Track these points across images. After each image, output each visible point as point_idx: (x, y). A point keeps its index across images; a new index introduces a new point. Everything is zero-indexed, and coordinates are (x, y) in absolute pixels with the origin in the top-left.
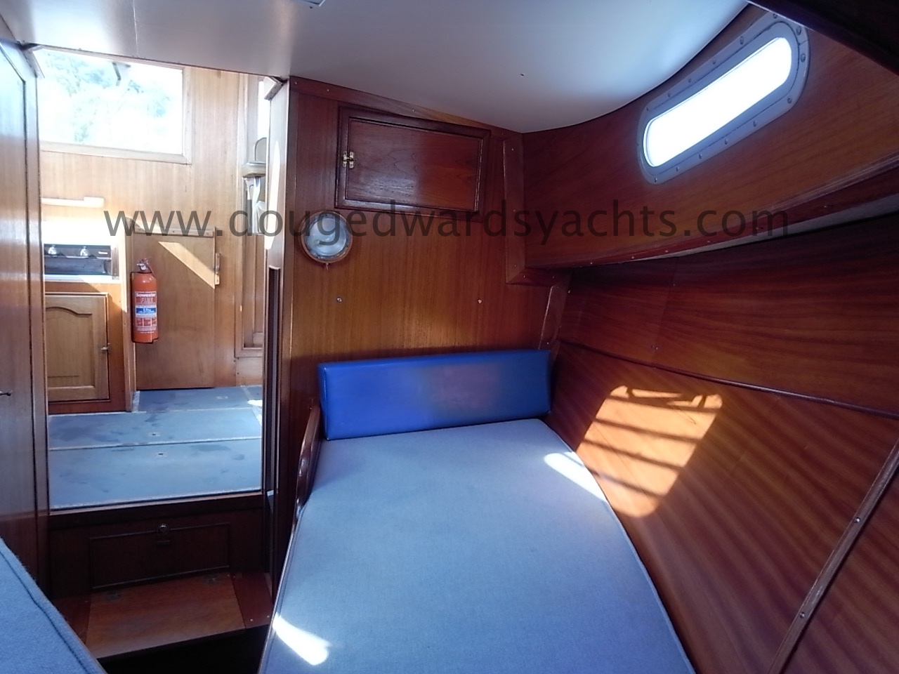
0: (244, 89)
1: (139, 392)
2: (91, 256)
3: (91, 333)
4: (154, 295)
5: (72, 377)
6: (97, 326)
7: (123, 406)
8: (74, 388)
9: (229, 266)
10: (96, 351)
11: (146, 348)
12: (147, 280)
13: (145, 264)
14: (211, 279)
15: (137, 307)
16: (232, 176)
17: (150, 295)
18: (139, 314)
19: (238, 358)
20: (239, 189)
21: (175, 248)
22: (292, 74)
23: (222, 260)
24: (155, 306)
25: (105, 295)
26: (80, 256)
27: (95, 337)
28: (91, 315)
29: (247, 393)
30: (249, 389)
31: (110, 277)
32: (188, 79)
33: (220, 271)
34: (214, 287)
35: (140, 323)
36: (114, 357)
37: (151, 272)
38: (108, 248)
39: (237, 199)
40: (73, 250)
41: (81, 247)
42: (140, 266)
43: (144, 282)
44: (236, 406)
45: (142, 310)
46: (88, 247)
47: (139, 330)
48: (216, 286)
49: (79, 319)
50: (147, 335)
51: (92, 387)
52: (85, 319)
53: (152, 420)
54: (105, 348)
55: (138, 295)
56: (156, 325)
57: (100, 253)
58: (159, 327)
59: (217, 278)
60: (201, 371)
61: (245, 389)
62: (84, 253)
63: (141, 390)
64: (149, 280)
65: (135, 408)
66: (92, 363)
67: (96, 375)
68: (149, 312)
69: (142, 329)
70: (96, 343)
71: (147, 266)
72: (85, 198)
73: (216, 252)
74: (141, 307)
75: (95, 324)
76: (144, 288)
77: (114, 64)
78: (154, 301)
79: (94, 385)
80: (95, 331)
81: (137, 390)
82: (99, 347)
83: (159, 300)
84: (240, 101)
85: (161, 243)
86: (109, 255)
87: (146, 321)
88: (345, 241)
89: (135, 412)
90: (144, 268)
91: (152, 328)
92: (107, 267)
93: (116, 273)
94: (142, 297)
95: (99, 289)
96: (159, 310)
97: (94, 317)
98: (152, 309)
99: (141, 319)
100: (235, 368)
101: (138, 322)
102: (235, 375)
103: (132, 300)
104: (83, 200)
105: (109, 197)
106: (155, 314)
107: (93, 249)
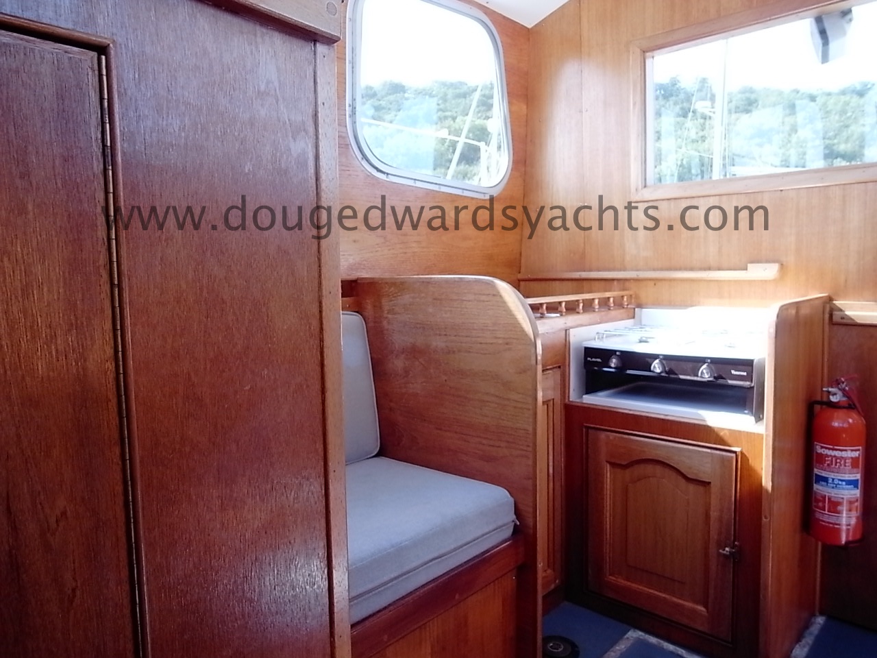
1: (820, 620)
2: (718, 378)
3: (707, 516)
4: (856, 454)
6: (720, 506)
8: (675, 599)
12: (844, 420)
13: (843, 390)
15: (816, 471)
17: (844, 454)
18: (820, 488)
24: (858, 476)
25: (735, 452)
26: (697, 376)
27: (714, 526)
28: (709, 483)
31: (750, 417)
35: (820, 504)
37: (853, 408)
38: (748, 364)
40: (690, 365)
41: (701, 361)
42: (828, 394)
43: (836, 424)
45: (825, 480)
46: (716, 362)
47: (818, 517)
49: (690, 487)
50: (834, 531)
51: (701, 608)
52: (701, 489)
54: (729, 550)
55: (820, 451)
56: (854, 514)
57: (733, 372)
62: (705, 372)
63: (830, 617)
64: (849, 422)
66: (707, 569)
67: (712, 591)
68: (841, 490)
69: (826, 517)
70: (714, 535)
71: (845, 395)
72: (749, 266)
74: (824, 474)
75: (714, 502)
76: (835, 439)
78: (856, 466)
79: (706, 606)
80: (714, 514)
81: (822, 614)
82: (719, 544)
83: (869, 465)
86: (749, 378)
87: (834, 506)
90: (836, 399)
91: (847, 519)
94: (827, 456)
95: (730, 441)
97: (715, 488)
98: (849, 482)
99: (825, 497)
101: (817, 501)
104: (746, 269)
105: (791, 259)
106: (857, 493)
107: (722, 365)
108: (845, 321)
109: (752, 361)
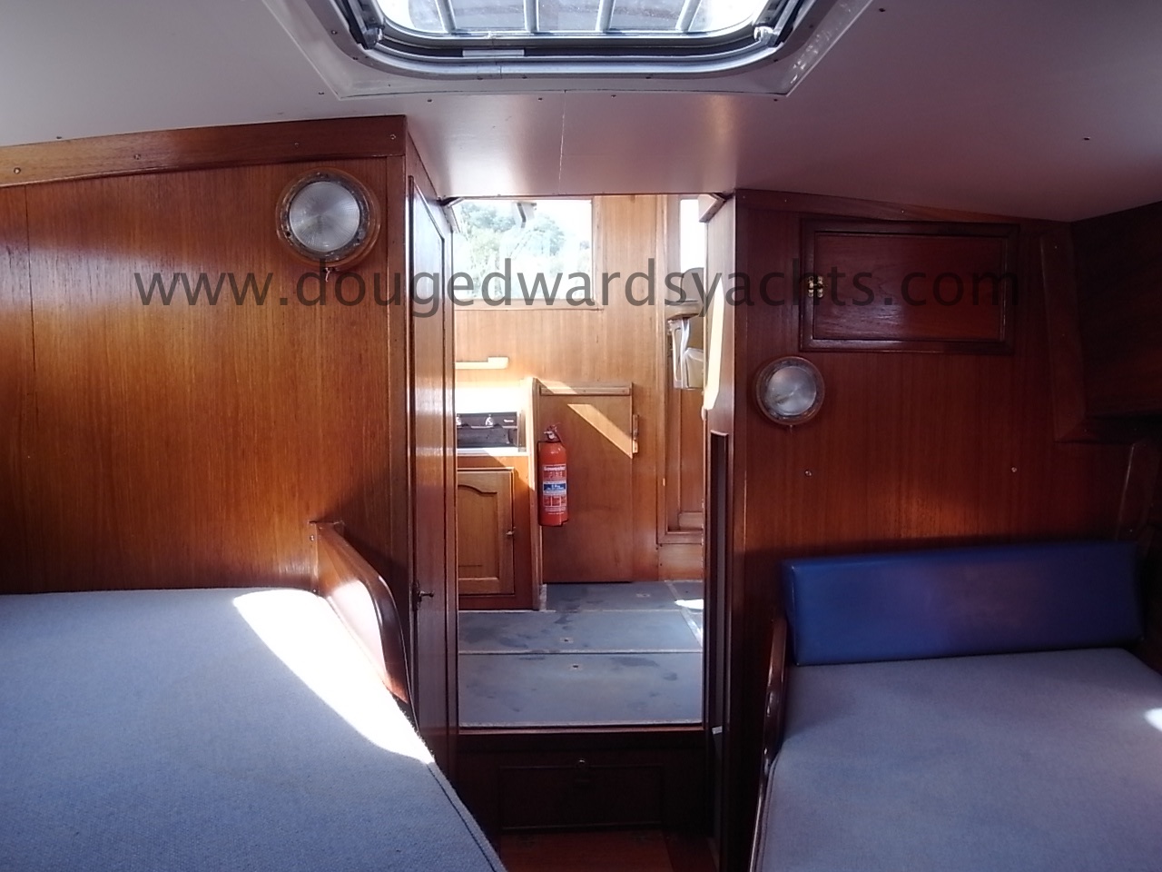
0: (663, 212)
1: (545, 586)
2: (496, 425)
3: (495, 515)
4: (562, 468)
5: (475, 566)
6: (503, 505)
7: (531, 605)
8: (476, 579)
9: (649, 429)
10: (501, 536)
11: (554, 532)
12: (556, 450)
13: (554, 431)
14: (628, 446)
15: (544, 483)
16: (651, 319)
17: (559, 469)
18: (547, 492)
19: (661, 545)
20: (659, 333)
21: (587, 412)
22: (740, 187)
23: (640, 422)
24: (565, 482)
25: (510, 470)
26: (484, 425)
27: (500, 520)
28: (496, 493)
29: (674, 590)
30: (674, 585)
31: (516, 449)
32: (597, 209)
33: (639, 437)
34: (631, 456)
35: (548, 502)
36: (520, 542)
37: (560, 441)
38: (513, 415)
39: (657, 347)
40: (478, 419)
41: (486, 415)
42: (548, 435)
43: (552, 453)
44: (660, 607)
45: (550, 486)
46: (493, 415)
47: (546, 510)
48: (634, 454)
49: (484, 499)
50: (555, 516)
51: (495, 579)
52: (490, 498)
53: (562, 621)
54: (510, 533)
55: (546, 469)
56: (565, 505)
57: (506, 421)
58: (568, 506)
59: (635, 445)
60: (617, 560)
61: (670, 585)
62: (489, 422)
63: (547, 584)
64: (558, 450)
65: (543, 605)
66: (496, 551)
67: (501, 564)
68: (558, 490)
69: (551, 509)
70: (501, 526)
71: (556, 435)
72: (489, 359)
73: (633, 413)
74: (549, 483)
75: (500, 504)
76: (552, 461)
77: (519, 205)
78: (563, 475)
79: (498, 577)
80: (500, 513)
81: (544, 583)
82: (504, 531)
83: (569, 475)
84: (659, 227)
85: (570, 405)
86: (515, 424)
87: (555, 501)
88: (815, 394)
89: (543, 610)
90: (552, 437)
91: (561, 508)
92: (513, 438)
93: (523, 444)
94: (550, 471)
95: (504, 464)
96: (569, 487)
97: (499, 496)
98: (561, 485)
99: (550, 497)
100: (657, 556)
101: (546, 501)
102: (657, 566)
103: (540, 475)
104: (487, 361)
105: (514, 355)
106: (564, 492)
107: (498, 417)
108: (548, 393)
109: (515, 414)
